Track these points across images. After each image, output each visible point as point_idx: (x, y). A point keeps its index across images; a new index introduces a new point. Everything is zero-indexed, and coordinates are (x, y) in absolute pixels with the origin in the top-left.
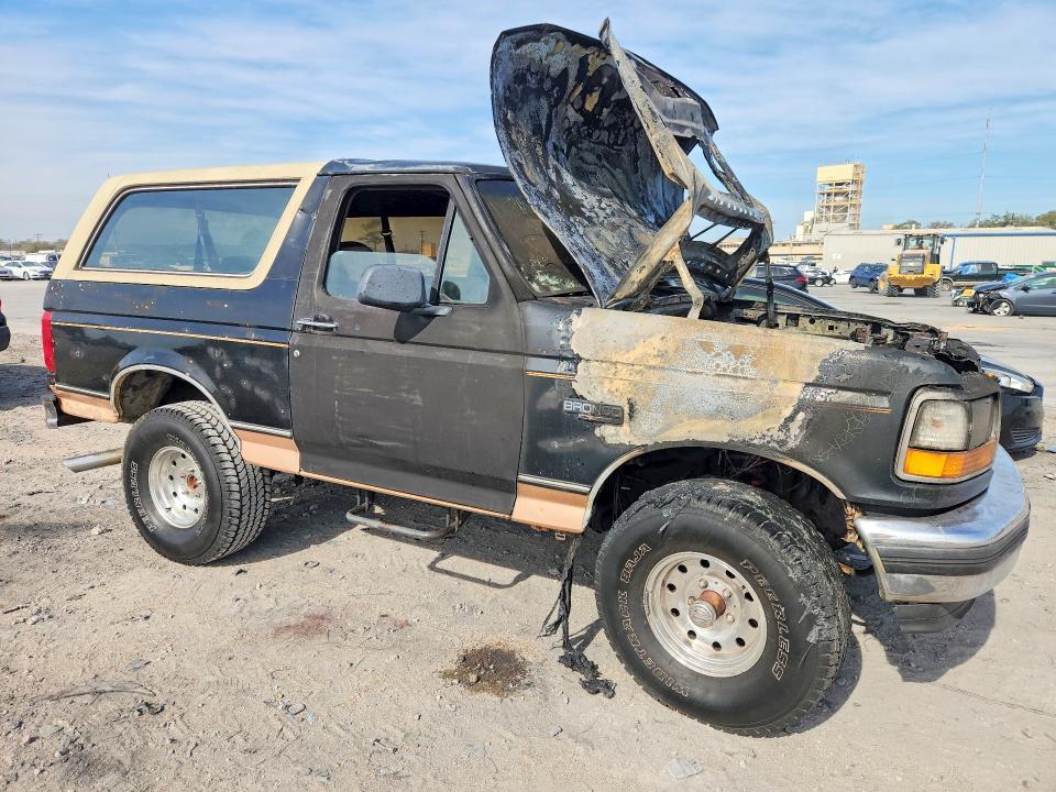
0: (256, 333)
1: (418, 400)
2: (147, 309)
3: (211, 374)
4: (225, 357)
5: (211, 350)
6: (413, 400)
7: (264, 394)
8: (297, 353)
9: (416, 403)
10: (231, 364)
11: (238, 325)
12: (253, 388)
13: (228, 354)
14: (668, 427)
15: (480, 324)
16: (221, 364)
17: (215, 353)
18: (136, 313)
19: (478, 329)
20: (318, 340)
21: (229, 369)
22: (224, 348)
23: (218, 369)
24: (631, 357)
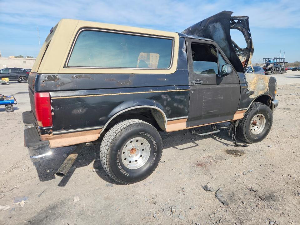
0: (178, 87)
1: (222, 98)
2: (128, 84)
3: (163, 105)
4: (168, 97)
5: (163, 96)
6: (221, 98)
7: (181, 106)
8: (192, 92)
9: (222, 99)
10: (170, 99)
11: (171, 86)
12: (178, 105)
13: (169, 96)
14: (258, 93)
15: (232, 78)
16: (166, 100)
17: (164, 97)
18: (122, 86)
19: (232, 79)
20: (198, 87)
21: (169, 101)
22: (167, 94)
23: (165, 102)
24: (253, 82)
